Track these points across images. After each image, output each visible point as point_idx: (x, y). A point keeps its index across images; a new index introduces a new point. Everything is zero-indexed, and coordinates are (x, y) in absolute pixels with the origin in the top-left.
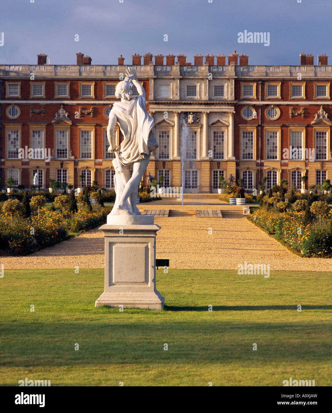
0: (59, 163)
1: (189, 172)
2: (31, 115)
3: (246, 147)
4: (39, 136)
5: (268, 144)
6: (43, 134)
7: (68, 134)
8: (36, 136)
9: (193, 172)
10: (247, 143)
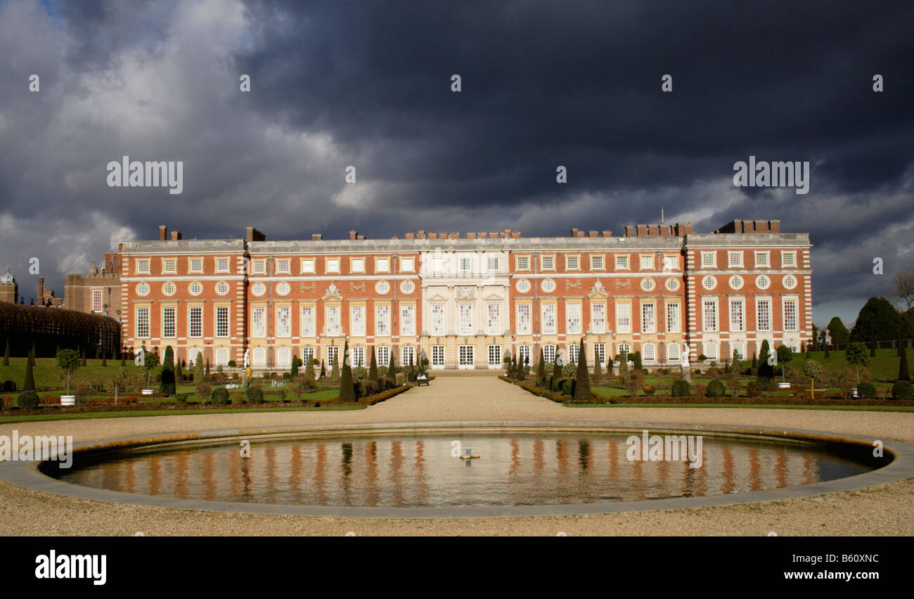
0: (330, 340)
1: (464, 348)
2: (302, 291)
3: (523, 321)
4: (309, 313)
5: (545, 317)
6: (314, 310)
7: (339, 309)
8: (307, 313)
9: (468, 348)
10: (523, 317)
